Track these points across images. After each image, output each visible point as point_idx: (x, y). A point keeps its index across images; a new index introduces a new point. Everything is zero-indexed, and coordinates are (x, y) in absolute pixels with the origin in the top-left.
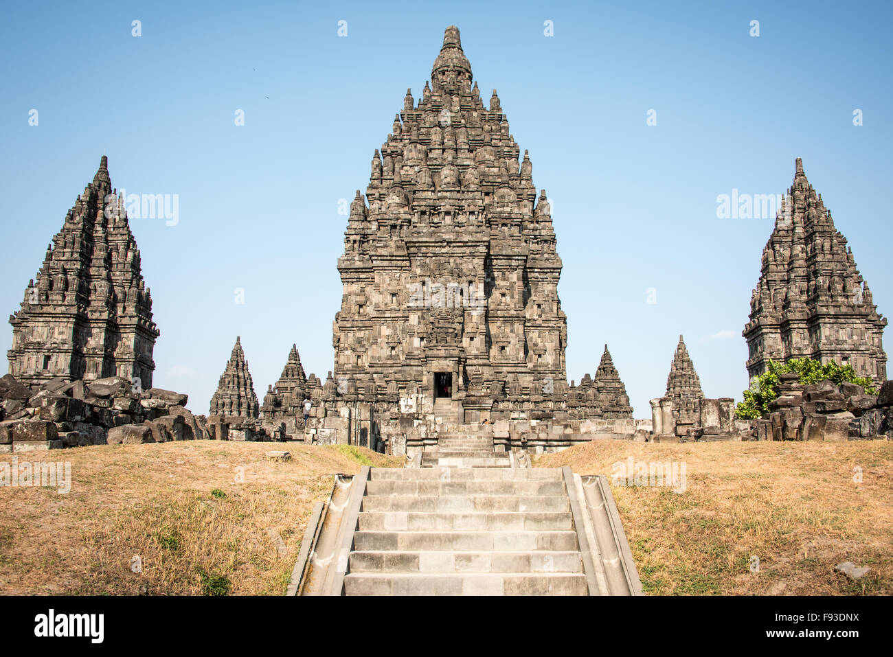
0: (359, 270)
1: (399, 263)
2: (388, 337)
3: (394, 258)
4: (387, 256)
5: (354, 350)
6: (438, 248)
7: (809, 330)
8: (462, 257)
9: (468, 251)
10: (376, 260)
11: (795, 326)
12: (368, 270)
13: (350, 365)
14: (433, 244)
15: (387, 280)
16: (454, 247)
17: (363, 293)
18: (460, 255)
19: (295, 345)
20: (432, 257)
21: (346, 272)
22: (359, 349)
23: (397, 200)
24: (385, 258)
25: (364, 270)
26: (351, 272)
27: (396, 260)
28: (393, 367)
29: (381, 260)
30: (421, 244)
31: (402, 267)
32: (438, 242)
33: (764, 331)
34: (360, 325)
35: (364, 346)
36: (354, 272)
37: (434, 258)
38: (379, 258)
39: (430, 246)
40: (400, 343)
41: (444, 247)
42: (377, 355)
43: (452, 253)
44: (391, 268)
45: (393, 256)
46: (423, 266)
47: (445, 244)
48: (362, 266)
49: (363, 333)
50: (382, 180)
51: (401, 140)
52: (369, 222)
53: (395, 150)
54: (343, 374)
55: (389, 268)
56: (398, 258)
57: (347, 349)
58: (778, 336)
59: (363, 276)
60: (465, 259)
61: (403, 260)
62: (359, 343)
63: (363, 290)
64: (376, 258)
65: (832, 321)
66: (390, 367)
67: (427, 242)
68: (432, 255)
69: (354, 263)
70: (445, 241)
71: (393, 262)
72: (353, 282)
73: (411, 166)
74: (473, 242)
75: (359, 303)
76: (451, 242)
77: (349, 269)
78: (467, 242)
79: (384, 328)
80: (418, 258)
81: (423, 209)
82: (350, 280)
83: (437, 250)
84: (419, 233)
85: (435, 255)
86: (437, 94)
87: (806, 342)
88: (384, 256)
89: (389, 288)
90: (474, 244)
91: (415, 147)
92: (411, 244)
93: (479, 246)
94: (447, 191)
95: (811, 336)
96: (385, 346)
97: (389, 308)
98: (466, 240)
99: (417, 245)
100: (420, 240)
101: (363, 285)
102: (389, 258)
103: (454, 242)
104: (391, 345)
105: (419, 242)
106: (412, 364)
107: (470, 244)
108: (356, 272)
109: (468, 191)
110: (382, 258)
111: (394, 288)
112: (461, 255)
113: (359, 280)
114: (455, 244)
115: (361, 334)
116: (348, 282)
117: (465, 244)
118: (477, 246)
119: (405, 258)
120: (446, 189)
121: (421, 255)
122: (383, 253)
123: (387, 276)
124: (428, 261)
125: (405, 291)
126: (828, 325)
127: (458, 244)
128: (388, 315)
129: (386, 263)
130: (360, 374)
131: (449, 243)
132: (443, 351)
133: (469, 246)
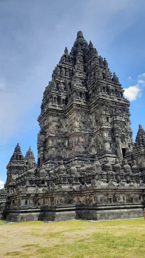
2: (83, 142)
5: (56, 148)
13: (55, 156)
16: (117, 105)
19: (18, 143)
22: (59, 148)
25: (60, 111)
28: (87, 157)
49: (60, 140)
53: (65, 67)
62: (59, 145)
63: (59, 120)
66: (86, 157)
72: (55, 116)
80: (104, 107)
81: (104, 86)
82: (54, 115)
85: (111, 107)
89: (81, 120)
99: (104, 100)
100: (106, 99)
113: (58, 115)
123: (80, 114)
124: (108, 108)
131: (116, 102)
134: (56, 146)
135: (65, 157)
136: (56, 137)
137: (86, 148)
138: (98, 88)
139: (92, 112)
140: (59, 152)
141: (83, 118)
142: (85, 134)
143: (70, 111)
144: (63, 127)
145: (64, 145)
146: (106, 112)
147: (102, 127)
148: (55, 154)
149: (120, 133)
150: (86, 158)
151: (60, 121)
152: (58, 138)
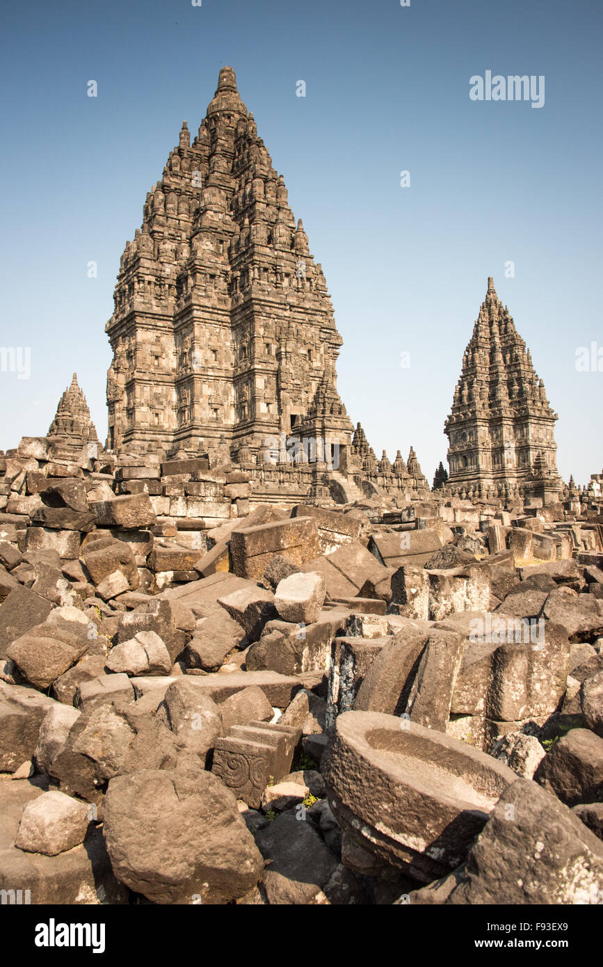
0: (157, 317)
1: (220, 318)
2: (210, 397)
3: (216, 311)
4: (209, 308)
5: (151, 407)
6: (280, 311)
7: (514, 427)
8: (302, 324)
9: (307, 318)
10: (197, 310)
11: (505, 422)
12: (165, 318)
14: (277, 306)
15: (208, 334)
16: (295, 311)
17: (159, 343)
18: (299, 321)
20: (274, 319)
21: (142, 317)
22: (157, 407)
23: (212, 248)
24: (207, 310)
25: (162, 317)
26: (147, 317)
27: (217, 313)
28: (218, 430)
29: (203, 311)
30: (266, 304)
31: (222, 322)
32: (281, 304)
33: (479, 423)
34: (159, 379)
35: (162, 403)
36: (149, 318)
37: (276, 320)
38: (202, 309)
39: (273, 307)
40: (222, 405)
41: (286, 310)
42: (200, 417)
43: (294, 318)
44: (212, 322)
45: (215, 309)
46: (266, 326)
47: (288, 307)
48: (160, 313)
49: (160, 388)
50: (167, 217)
51: (182, 177)
52: (162, 263)
53: (178, 187)
54: (142, 433)
55: (210, 321)
56: (220, 312)
57: (143, 405)
58: (486, 429)
59: (160, 324)
60: (304, 326)
61: (223, 315)
63: (158, 339)
64: (198, 308)
65: (536, 422)
66: (215, 430)
67: (272, 302)
68: (275, 317)
69: (151, 308)
70: (289, 304)
71: (213, 315)
73: (215, 212)
74: (312, 310)
75: (156, 354)
76: (294, 306)
77: (146, 313)
78: (307, 309)
79: (205, 387)
80: (262, 318)
81: (267, 266)
82: (146, 326)
83: (280, 312)
84: (264, 291)
85: (278, 317)
86: (223, 138)
87: (512, 437)
88: (207, 307)
90: (313, 312)
91: (220, 192)
92: (257, 302)
93: (316, 315)
94: (283, 251)
95: (515, 432)
96: (208, 407)
97: (210, 366)
98: (307, 306)
99: (263, 303)
100: (267, 298)
101: (158, 333)
102: (211, 310)
103: (297, 307)
104: (214, 406)
105: (265, 301)
106: (264, 431)
107: (310, 312)
108: (153, 318)
109: (302, 256)
110: (204, 309)
111: (214, 344)
112: (301, 321)
113: (156, 328)
114: (296, 309)
115: (159, 390)
116: (143, 328)
117: (306, 311)
118: (315, 315)
119: (226, 313)
120: (283, 249)
121: (264, 314)
122: (207, 304)
123: (207, 330)
124: (270, 321)
125: (224, 349)
126: (533, 425)
127: (300, 310)
128: (210, 373)
129: (207, 315)
130: (159, 434)
131: (292, 306)
132: (339, 423)
133: (308, 314)
134: (149, 402)
135: (170, 427)
136: (150, 381)
137: (216, 410)
138: (253, 269)
139: (238, 325)
140: (157, 415)
141: (214, 338)
142: (217, 378)
143: (184, 321)
144: (167, 356)
145: (169, 399)
146: (265, 330)
147: (252, 368)
148: (149, 420)
149: (292, 382)
150: (215, 432)
151: (159, 341)
152: (155, 383)
